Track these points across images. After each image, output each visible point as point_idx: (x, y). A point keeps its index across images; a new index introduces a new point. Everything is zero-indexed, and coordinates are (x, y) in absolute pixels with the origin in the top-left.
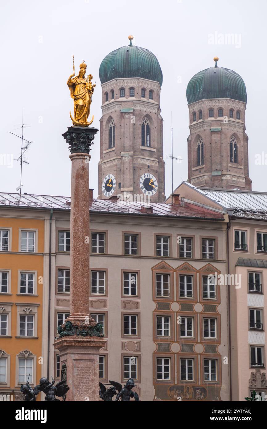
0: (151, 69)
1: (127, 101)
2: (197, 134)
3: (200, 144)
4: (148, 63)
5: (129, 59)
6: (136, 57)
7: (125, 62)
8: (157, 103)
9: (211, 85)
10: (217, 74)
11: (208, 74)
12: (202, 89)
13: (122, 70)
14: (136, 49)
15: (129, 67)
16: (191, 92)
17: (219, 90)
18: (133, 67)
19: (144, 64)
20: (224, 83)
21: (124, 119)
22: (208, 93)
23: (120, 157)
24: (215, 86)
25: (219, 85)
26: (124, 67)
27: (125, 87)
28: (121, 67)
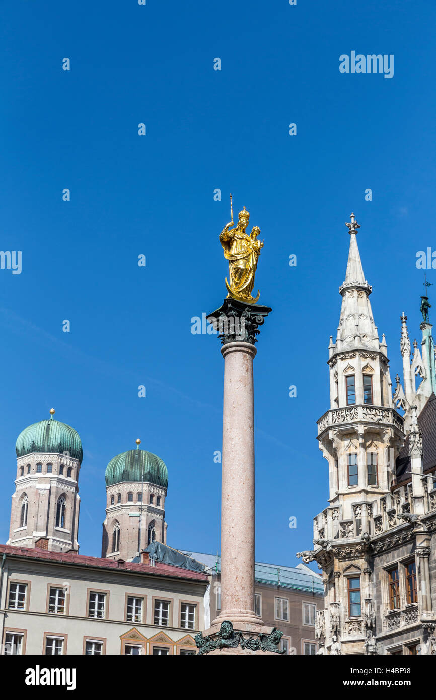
1: (43, 477)
2: (114, 518)
3: (117, 529)
4: (69, 439)
5: (50, 433)
6: (57, 432)
7: (45, 436)
8: (76, 482)
9: (132, 468)
10: (140, 456)
11: (130, 456)
12: (122, 471)
13: (42, 444)
14: (58, 423)
15: (49, 442)
16: (111, 474)
17: (141, 474)
18: (53, 441)
19: (65, 439)
20: (146, 466)
21: (39, 496)
22: (129, 476)
23: (32, 537)
24: (136, 469)
25: (140, 468)
26: (43, 441)
27: (43, 463)
28: (40, 441)
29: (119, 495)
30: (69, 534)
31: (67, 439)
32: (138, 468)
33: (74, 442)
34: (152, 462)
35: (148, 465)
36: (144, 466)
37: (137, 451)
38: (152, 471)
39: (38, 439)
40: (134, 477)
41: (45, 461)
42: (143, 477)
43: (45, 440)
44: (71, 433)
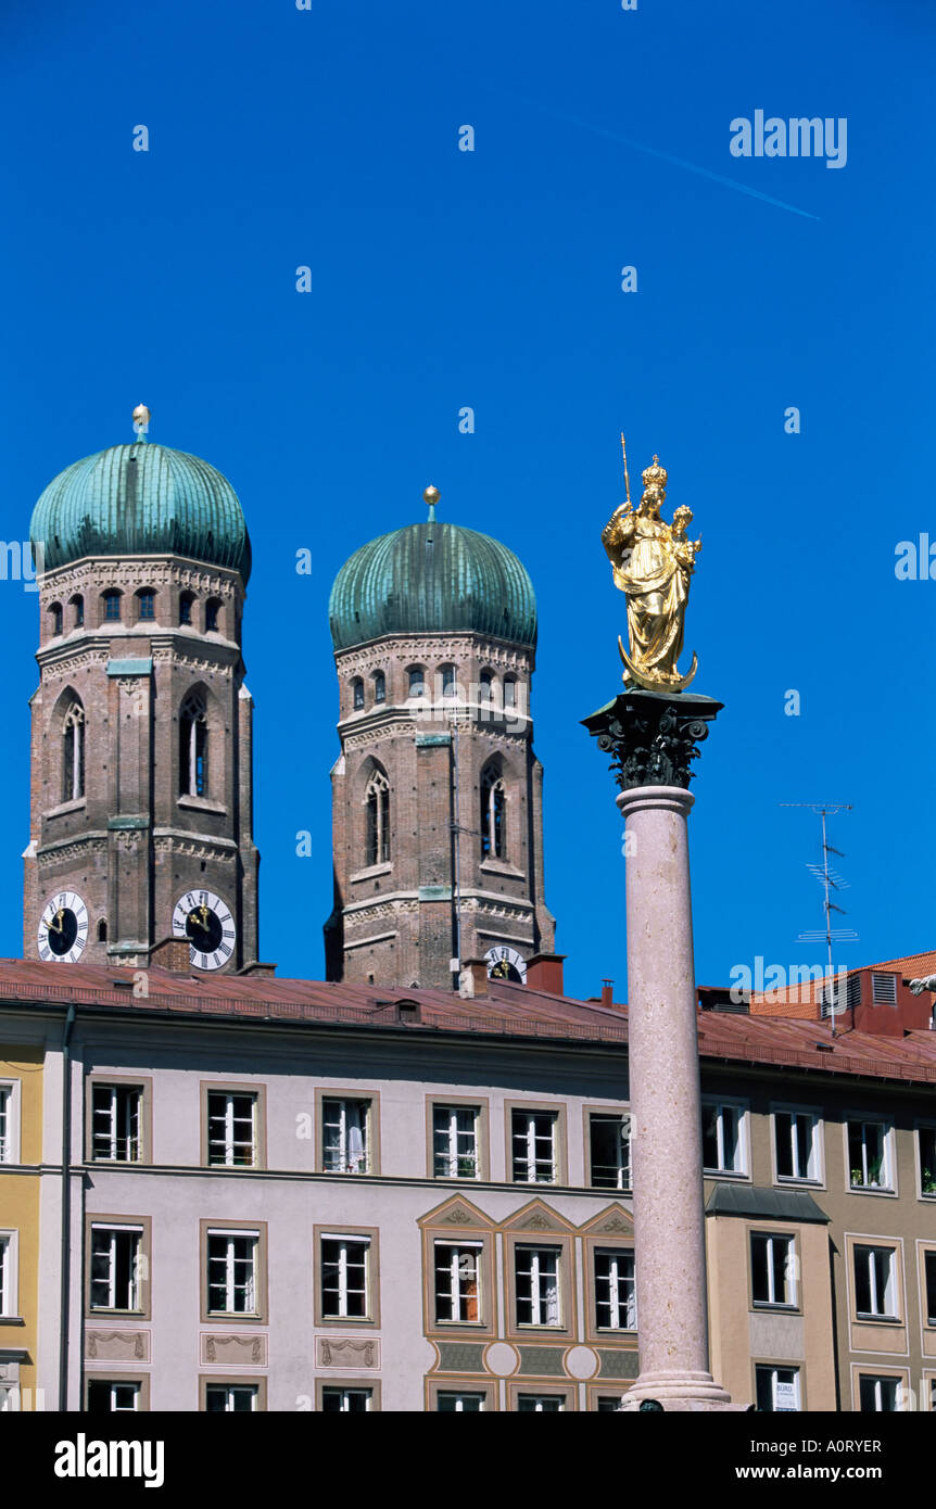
0: (215, 527)
1: (128, 637)
2: (365, 755)
3: (378, 789)
4: (203, 506)
5: (139, 489)
6: (163, 484)
7: (123, 499)
8: (233, 645)
9: (415, 586)
10: (439, 547)
11: (407, 547)
12: (385, 598)
13: (114, 528)
14: (162, 455)
15: (139, 517)
16: (347, 608)
17: (445, 603)
18: (150, 515)
19: (190, 507)
20: (461, 578)
21: (119, 698)
22: (406, 613)
23: (105, 834)
24: (431, 589)
25: (443, 586)
26: (118, 515)
27: (124, 588)
28: (110, 516)
29: (379, 675)
30: (223, 815)
31: (196, 505)
32: (436, 584)
33: (222, 515)
34: (480, 563)
35: (468, 574)
36: (456, 579)
37: (430, 529)
38: (482, 594)
39: (101, 512)
40: (425, 615)
41: (131, 583)
42: (454, 613)
43: (125, 512)
44: (208, 484)
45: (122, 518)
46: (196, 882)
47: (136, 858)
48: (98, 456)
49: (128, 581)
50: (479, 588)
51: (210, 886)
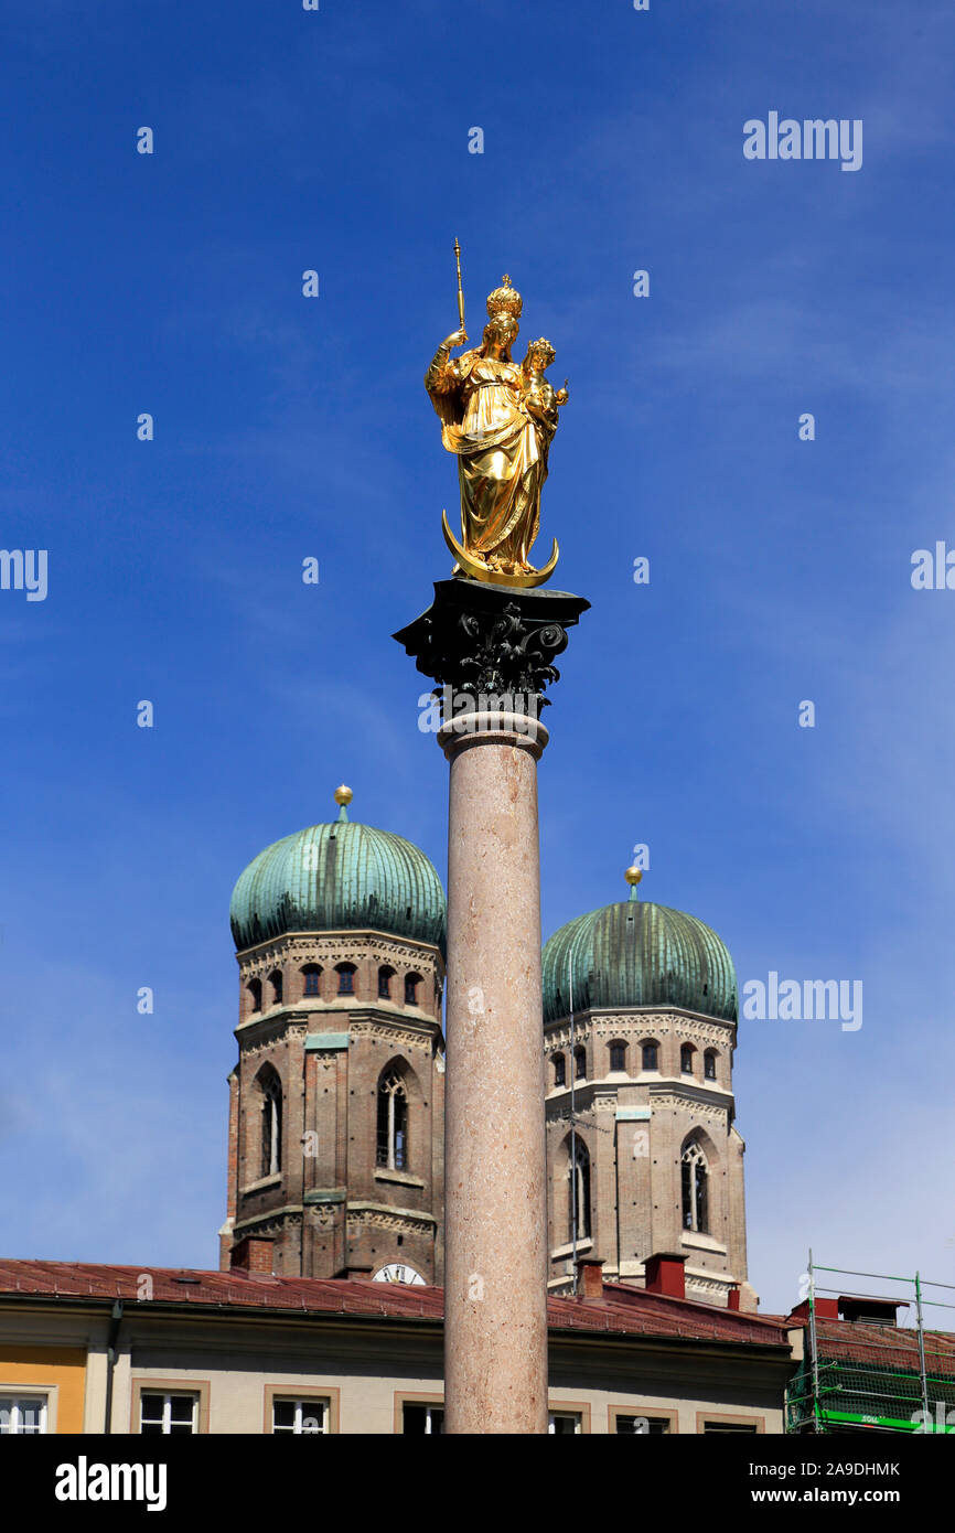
0: (415, 903)
1: (327, 1011)
2: (567, 1130)
3: (579, 1164)
4: (402, 881)
5: (339, 866)
6: (363, 862)
7: (322, 876)
8: (433, 1019)
9: (615, 962)
10: (639, 924)
11: (608, 925)
12: (586, 975)
13: (313, 905)
14: (362, 833)
15: (338, 893)
16: (549, 985)
17: (646, 980)
18: (349, 892)
19: (389, 884)
20: (661, 954)
21: (316, 1073)
22: (608, 989)
23: (299, 1208)
24: (631, 965)
25: (643, 963)
26: (318, 892)
27: (323, 964)
28: (310, 893)
29: (580, 1051)
30: (422, 1188)
31: (395, 881)
32: (637, 961)
33: (421, 891)
34: (680, 939)
35: (669, 951)
36: (657, 955)
37: (631, 907)
38: (682, 970)
39: (301, 889)
40: (625, 992)
41: (330, 958)
42: (654, 989)
43: (324, 888)
44: (409, 862)
45: (321, 893)
46: (393, 1256)
47: (332, 1233)
48: (298, 834)
49: (327, 957)
50: (679, 964)
51: (407, 1260)
